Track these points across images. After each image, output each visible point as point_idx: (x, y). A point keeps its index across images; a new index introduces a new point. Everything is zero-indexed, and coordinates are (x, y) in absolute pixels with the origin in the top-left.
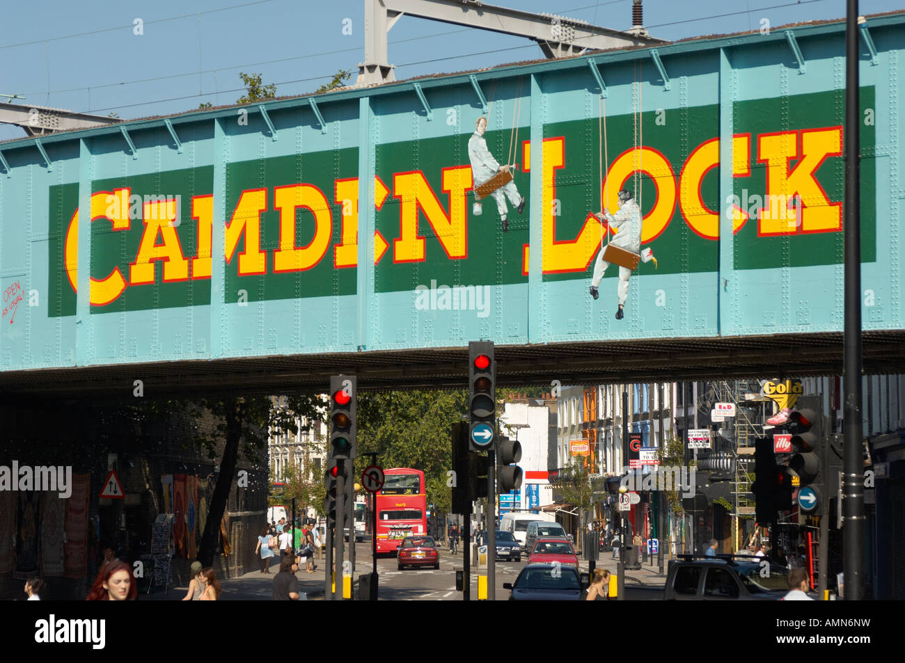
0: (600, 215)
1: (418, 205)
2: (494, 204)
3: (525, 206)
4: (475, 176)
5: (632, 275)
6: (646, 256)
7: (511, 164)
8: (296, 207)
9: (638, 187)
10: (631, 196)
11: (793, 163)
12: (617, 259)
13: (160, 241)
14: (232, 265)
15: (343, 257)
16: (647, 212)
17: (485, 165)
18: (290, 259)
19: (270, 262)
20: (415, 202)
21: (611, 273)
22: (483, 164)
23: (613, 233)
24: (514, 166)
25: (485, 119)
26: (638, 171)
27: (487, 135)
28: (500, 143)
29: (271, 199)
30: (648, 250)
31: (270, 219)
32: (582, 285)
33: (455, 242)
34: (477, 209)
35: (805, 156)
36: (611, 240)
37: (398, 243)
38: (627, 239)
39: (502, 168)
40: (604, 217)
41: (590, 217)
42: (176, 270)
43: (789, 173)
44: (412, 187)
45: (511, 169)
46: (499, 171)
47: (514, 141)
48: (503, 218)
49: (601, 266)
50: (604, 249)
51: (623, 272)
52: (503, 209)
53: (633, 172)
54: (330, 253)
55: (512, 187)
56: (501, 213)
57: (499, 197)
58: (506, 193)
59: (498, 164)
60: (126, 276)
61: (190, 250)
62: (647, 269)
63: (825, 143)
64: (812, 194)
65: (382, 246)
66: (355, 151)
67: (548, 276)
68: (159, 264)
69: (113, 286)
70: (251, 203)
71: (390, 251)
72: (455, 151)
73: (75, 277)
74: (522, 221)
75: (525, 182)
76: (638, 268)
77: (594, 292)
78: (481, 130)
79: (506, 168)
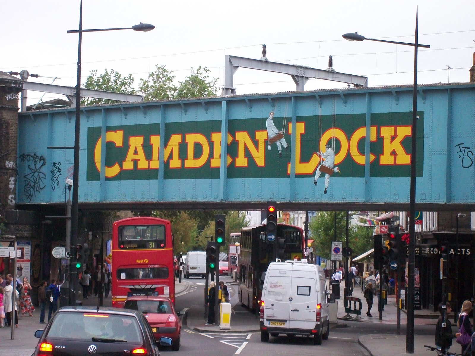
0: (318, 153)
1: (245, 144)
2: (276, 146)
3: (288, 148)
4: (268, 135)
5: (331, 177)
6: (336, 170)
7: (283, 131)
8: (194, 142)
9: (334, 143)
10: (331, 147)
11: (393, 138)
12: (325, 170)
13: (136, 152)
14: (166, 164)
15: (214, 163)
17: (273, 131)
18: (191, 163)
19: (183, 164)
20: (244, 143)
21: (322, 176)
22: (272, 130)
23: (323, 161)
24: (284, 132)
25: (273, 113)
26: (334, 137)
27: (274, 119)
28: (279, 122)
29: (184, 138)
30: (337, 168)
31: (183, 147)
32: (310, 179)
33: (260, 160)
34: (269, 148)
35: (398, 136)
36: (322, 163)
37: (237, 159)
38: (328, 163)
39: (279, 132)
40: (320, 154)
41: (314, 154)
42: (143, 164)
43: (391, 142)
44: (242, 137)
45: (283, 133)
46: (278, 133)
47: (284, 122)
48: (280, 152)
49: (318, 173)
50: (320, 166)
51: (327, 175)
52: (280, 148)
53: (332, 137)
54: (208, 162)
55: (283, 140)
56: (279, 150)
57: (278, 143)
58: (281, 142)
59: (278, 131)
60: (121, 166)
61: (149, 157)
62: (336, 175)
63: (405, 131)
64: (400, 150)
65: (230, 160)
66: (220, 122)
67: (298, 176)
68: (135, 162)
69: (115, 170)
70: (176, 139)
71: (233, 162)
72: (261, 124)
73: (99, 165)
74: (287, 153)
75: (289, 138)
76: (333, 174)
77: (315, 183)
78: (271, 117)
79: (281, 132)
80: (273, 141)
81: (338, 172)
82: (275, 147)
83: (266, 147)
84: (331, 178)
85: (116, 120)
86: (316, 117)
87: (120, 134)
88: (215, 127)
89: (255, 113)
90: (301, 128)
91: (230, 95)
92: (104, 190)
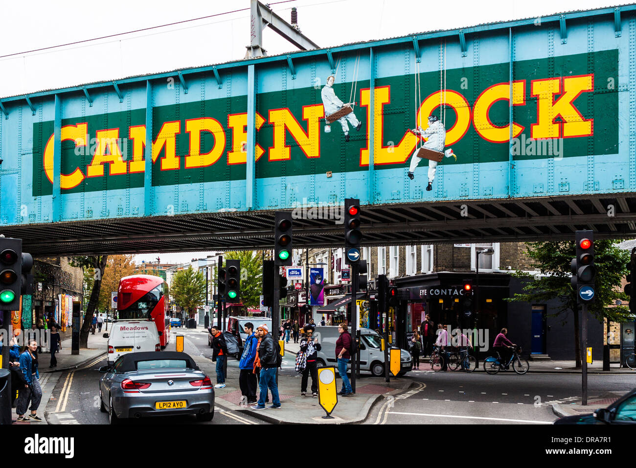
0: (415, 130)
1: (286, 128)
2: (340, 126)
3: (362, 127)
4: (326, 110)
5: (438, 164)
6: (449, 153)
8: (201, 131)
9: (443, 114)
10: (438, 119)
11: (556, 97)
12: (426, 156)
14: (156, 166)
15: (233, 158)
16: (449, 128)
17: (333, 104)
18: (195, 160)
19: (182, 162)
20: (283, 126)
21: (423, 163)
22: (331, 103)
23: (424, 141)
24: (354, 103)
25: (333, 77)
26: (443, 104)
27: (334, 86)
28: (342, 90)
29: (183, 127)
30: (450, 150)
31: (183, 140)
32: (401, 172)
33: (311, 147)
34: (327, 129)
35: (566, 92)
36: (423, 145)
37: (271, 150)
38: (434, 144)
39: (344, 105)
40: (418, 132)
42: (119, 168)
43: (554, 103)
44: (281, 118)
45: (352, 105)
46: (343, 107)
47: (353, 91)
48: (346, 134)
49: (415, 160)
50: (418, 151)
51: (432, 163)
52: (346, 129)
53: (440, 105)
54: (224, 157)
55: (352, 117)
56: (344, 130)
57: (343, 121)
58: (348, 119)
59: (343, 103)
60: (84, 172)
61: (128, 156)
64: (571, 114)
65: (260, 152)
66: (245, 97)
67: (378, 167)
68: (107, 165)
69: (76, 178)
70: (170, 130)
71: (266, 154)
72: (313, 96)
73: (50, 174)
74: (360, 137)
75: (362, 112)
77: (411, 176)
78: (330, 83)
79: (348, 105)
80: (334, 119)
81: (452, 156)
82: (337, 127)
83: (321, 129)
84: (439, 166)
85: (76, 109)
86: (409, 78)
87: (83, 128)
88: (237, 105)
89: (304, 79)
90: (383, 95)
91: (259, 54)
92: (59, 208)
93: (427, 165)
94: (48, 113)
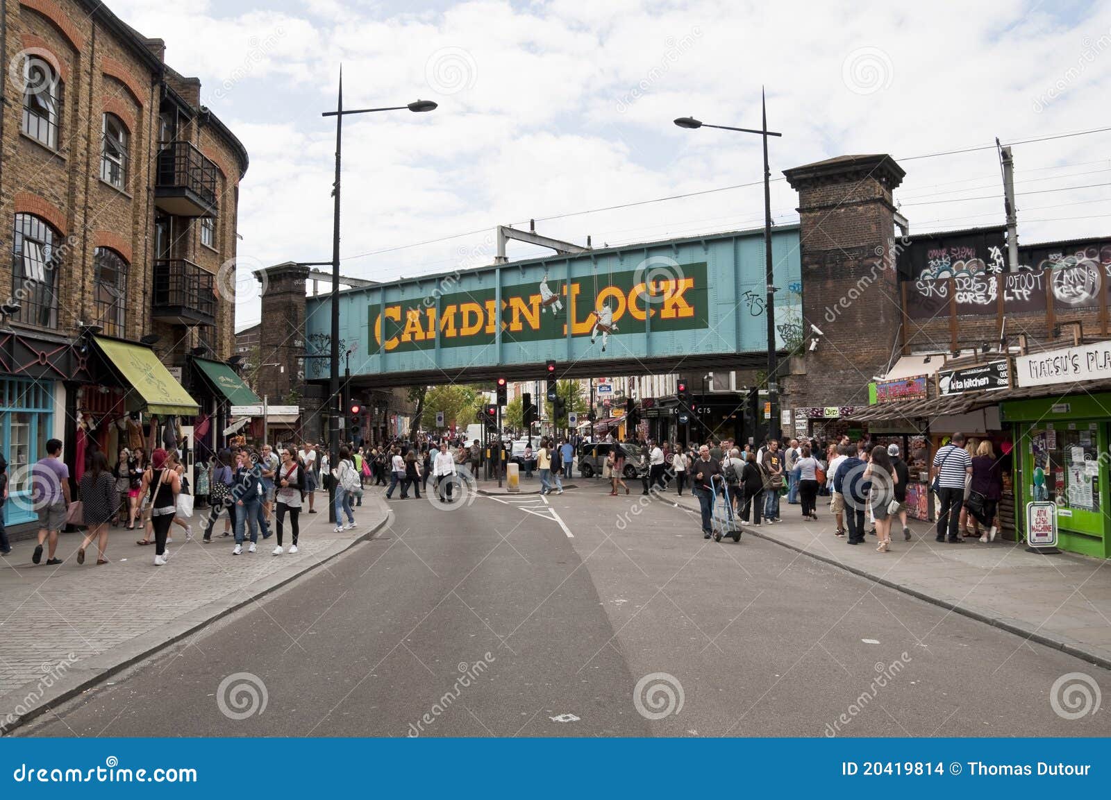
0: (595, 312)
2: (551, 309)
3: (564, 310)
4: (543, 298)
5: (608, 334)
6: (614, 327)
8: (469, 311)
9: (610, 302)
10: (608, 305)
12: (602, 329)
13: (413, 325)
14: (442, 334)
15: (489, 330)
16: (614, 310)
18: (466, 331)
19: (458, 332)
20: (518, 308)
21: (600, 334)
22: (546, 293)
23: (600, 319)
25: (547, 276)
26: (611, 295)
27: (547, 283)
28: (552, 285)
29: (458, 308)
31: (458, 317)
32: (587, 339)
33: (535, 323)
34: (544, 310)
36: (599, 321)
37: (511, 324)
38: (606, 321)
39: (554, 295)
42: (420, 336)
44: (517, 303)
45: (558, 295)
47: (559, 285)
48: (555, 314)
49: (595, 332)
50: (597, 325)
51: (605, 333)
52: (555, 310)
53: (609, 295)
54: (483, 329)
55: (558, 303)
56: (554, 312)
57: (553, 306)
58: (556, 304)
59: (552, 294)
60: (399, 339)
61: (425, 328)
62: (615, 332)
63: (685, 284)
64: (682, 303)
65: (505, 325)
66: (494, 290)
67: (574, 336)
68: (413, 334)
69: (394, 343)
70: (451, 310)
71: (508, 329)
72: (534, 289)
73: (379, 340)
74: (563, 314)
75: (564, 300)
76: (611, 332)
77: (593, 341)
78: (545, 281)
79: (556, 295)
80: (547, 304)
81: (616, 329)
82: (549, 309)
83: (541, 310)
85: (394, 296)
86: (591, 277)
87: (398, 309)
88: (489, 294)
89: (529, 278)
90: (576, 289)
91: (503, 262)
92: (384, 362)
93: (602, 334)
94: (377, 299)
